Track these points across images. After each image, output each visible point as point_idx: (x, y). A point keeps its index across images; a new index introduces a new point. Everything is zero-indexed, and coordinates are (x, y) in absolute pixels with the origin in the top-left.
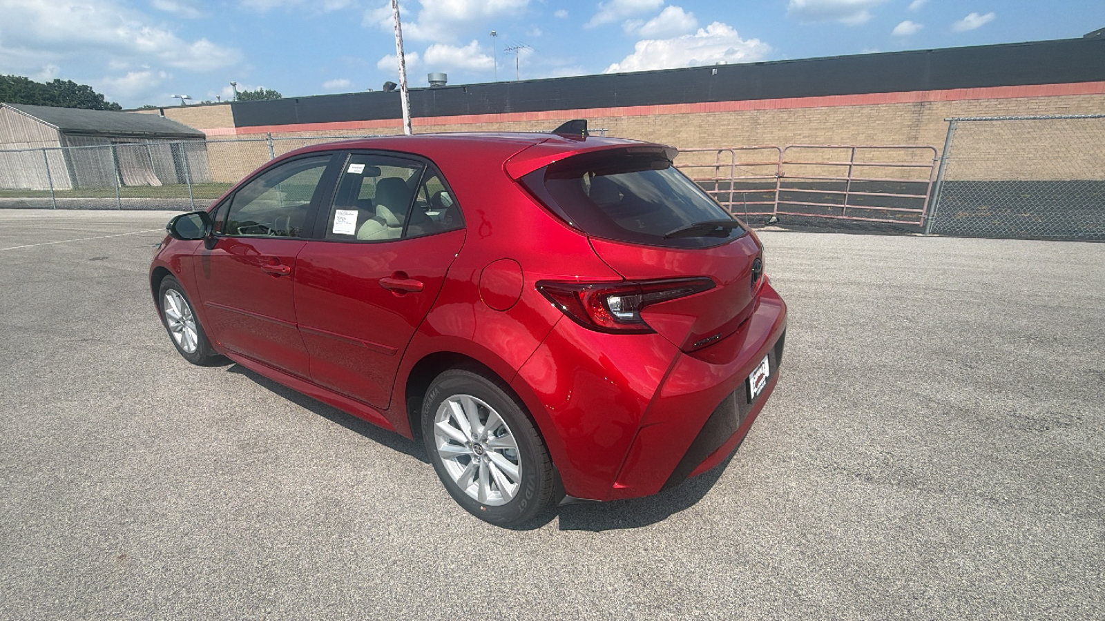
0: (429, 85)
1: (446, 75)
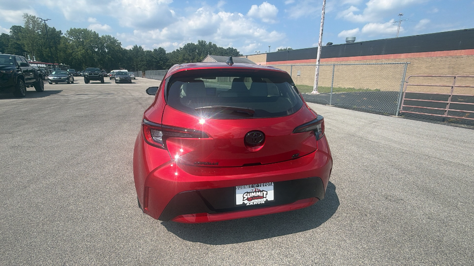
0: (345, 43)
1: (355, 37)
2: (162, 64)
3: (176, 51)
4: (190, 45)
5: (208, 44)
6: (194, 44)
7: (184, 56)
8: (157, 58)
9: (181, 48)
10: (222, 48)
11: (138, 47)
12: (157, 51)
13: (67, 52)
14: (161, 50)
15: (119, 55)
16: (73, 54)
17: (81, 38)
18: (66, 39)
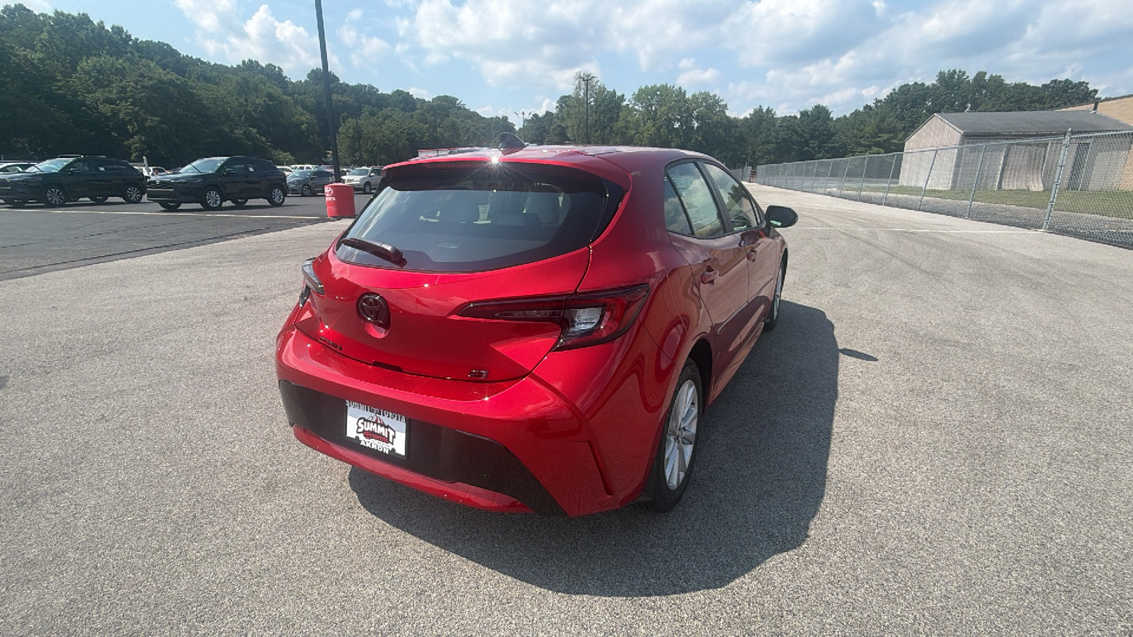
2: (813, 148)
3: (862, 109)
4: (909, 89)
5: (971, 78)
6: (923, 84)
7: (883, 121)
8: (805, 133)
9: (878, 101)
10: (1024, 87)
11: (764, 110)
12: (808, 116)
13: (626, 135)
14: (819, 113)
15: (719, 133)
16: (635, 138)
17: (653, 105)
18: (630, 111)
